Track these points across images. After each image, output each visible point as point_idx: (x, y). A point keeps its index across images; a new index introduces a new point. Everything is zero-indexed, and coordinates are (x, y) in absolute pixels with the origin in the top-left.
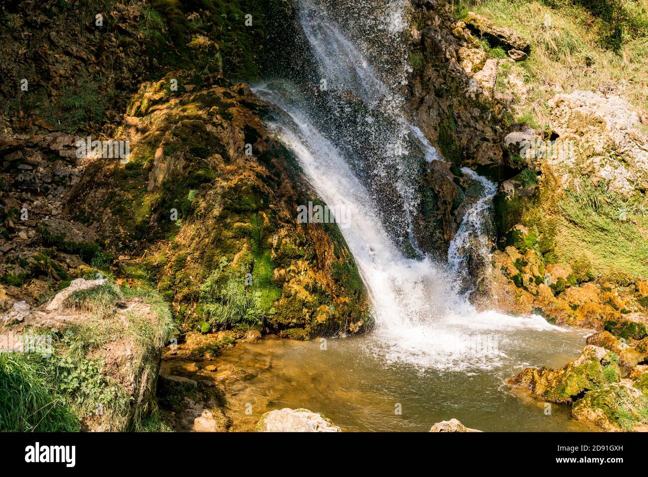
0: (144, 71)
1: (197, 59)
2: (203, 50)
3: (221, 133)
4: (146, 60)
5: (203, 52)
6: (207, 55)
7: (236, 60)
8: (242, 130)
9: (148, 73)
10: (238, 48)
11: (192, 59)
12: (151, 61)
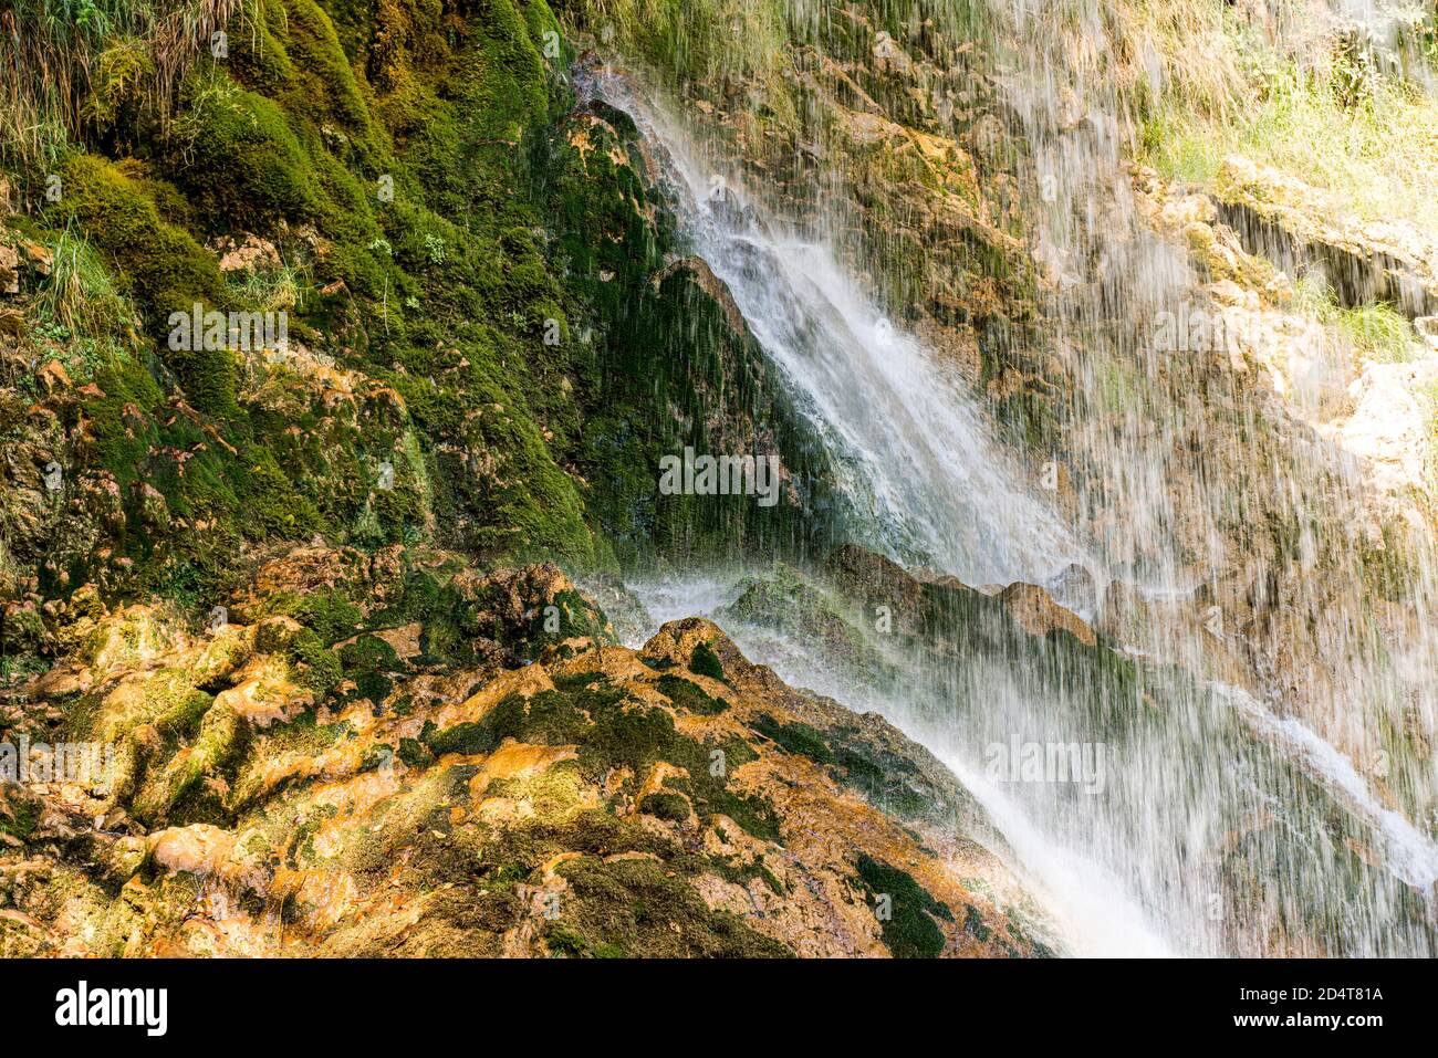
0: (105, 554)
1: (319, 468)
2: (338, 427)
3: (775, 913)
4: (107, 497)
5: (339, 434)
6: (360, 447)
7: (486, 462)
8: (856, 888)
9: (127, 562)
10: (484, 399)
11: (293, 470)
12: (134, 503)
